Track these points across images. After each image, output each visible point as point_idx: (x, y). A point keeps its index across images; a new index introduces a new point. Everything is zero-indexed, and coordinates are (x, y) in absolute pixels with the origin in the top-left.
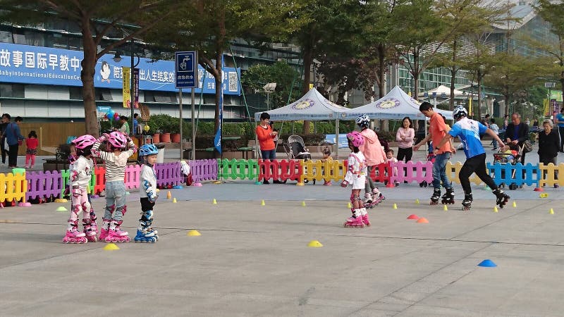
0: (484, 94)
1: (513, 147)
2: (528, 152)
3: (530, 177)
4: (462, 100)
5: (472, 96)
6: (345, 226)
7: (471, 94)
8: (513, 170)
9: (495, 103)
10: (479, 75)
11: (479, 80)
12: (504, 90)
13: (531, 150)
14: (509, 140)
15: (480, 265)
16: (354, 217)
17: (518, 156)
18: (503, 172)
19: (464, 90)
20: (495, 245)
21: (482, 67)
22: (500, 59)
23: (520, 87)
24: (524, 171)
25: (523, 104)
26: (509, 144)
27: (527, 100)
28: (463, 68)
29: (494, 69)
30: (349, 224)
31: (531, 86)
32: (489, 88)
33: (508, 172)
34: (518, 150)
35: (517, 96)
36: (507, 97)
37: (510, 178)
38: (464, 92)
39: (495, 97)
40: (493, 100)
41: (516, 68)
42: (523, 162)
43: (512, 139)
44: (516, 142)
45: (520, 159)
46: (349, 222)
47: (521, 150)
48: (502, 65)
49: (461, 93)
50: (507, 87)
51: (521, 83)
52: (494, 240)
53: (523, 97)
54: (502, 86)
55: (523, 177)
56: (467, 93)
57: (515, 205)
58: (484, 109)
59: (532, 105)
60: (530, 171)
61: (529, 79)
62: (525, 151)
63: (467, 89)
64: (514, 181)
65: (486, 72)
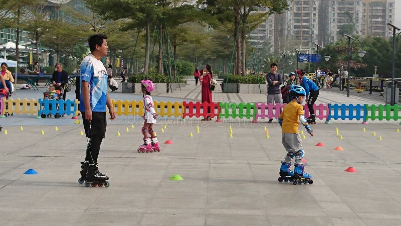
0: (40, 50)
1: (58, 88)
2: (67, 91)
3: (69, 109)
4: (25, 53)
5: (32, 51)
6: (139, 151)
7: (31, 49)
8: (57, 104)
9: (50, 56)
10: (37, 36)
11: (37, 39)
12: (55, 47)
13: (70, 90)
14: (54, 82)
15: (26, 173)
16: (145, 144)
17: (61, 94)
18: (50, 106)
19: (26, 46)
20: (39, 159)
21: (39, 29)
22: (52, 25)
23: (67, 45)
24: (65, 105)
25: (70, 57)
26: (54, 86)
27: (72, 55)
28: (24, 29)
29: (48, 32)
30: (141, 150)
31: (75, 45)
32: (44, 44)
33: (54, 106)
34: (60, 90)
35: (65, 51)
36: (57, 52)
37: (55, 110)
38: (26, 47)
39: (50, 51)
40: (48, 54)
41: (63, 32)
42: (64, 99)
43: (57, 82)
44: (60, 84)
45: (62, 97)
46: (141, 149)
47: (63, 90)
48: (53, 28)
49: (24, 47)
50: (57, 45)
51: (68, 42)
52: (38, 155)
53: (68, 52)
54: (54, 44)
55: (65, 109)
56: (28, 48)
57: (57, 129)
58: (42, 61)
59: (75, 58)
60: (69, 104)
61: (73, 40)
62: (66, 91)
63: (29, 45)
64: (58, 112)
65: (42, 33)
